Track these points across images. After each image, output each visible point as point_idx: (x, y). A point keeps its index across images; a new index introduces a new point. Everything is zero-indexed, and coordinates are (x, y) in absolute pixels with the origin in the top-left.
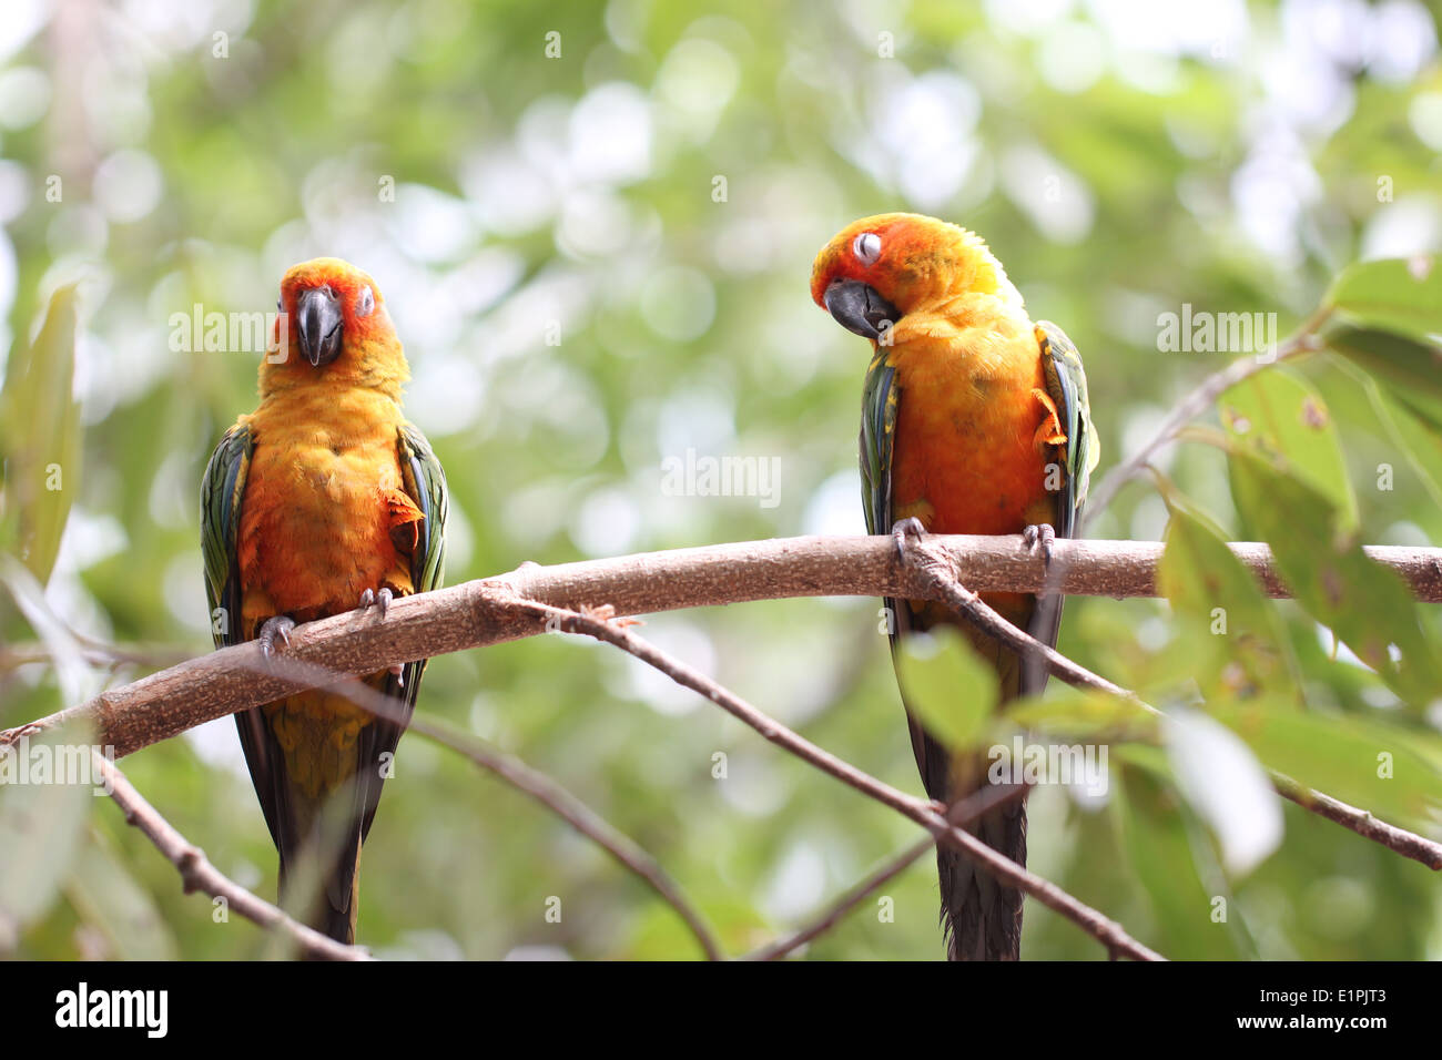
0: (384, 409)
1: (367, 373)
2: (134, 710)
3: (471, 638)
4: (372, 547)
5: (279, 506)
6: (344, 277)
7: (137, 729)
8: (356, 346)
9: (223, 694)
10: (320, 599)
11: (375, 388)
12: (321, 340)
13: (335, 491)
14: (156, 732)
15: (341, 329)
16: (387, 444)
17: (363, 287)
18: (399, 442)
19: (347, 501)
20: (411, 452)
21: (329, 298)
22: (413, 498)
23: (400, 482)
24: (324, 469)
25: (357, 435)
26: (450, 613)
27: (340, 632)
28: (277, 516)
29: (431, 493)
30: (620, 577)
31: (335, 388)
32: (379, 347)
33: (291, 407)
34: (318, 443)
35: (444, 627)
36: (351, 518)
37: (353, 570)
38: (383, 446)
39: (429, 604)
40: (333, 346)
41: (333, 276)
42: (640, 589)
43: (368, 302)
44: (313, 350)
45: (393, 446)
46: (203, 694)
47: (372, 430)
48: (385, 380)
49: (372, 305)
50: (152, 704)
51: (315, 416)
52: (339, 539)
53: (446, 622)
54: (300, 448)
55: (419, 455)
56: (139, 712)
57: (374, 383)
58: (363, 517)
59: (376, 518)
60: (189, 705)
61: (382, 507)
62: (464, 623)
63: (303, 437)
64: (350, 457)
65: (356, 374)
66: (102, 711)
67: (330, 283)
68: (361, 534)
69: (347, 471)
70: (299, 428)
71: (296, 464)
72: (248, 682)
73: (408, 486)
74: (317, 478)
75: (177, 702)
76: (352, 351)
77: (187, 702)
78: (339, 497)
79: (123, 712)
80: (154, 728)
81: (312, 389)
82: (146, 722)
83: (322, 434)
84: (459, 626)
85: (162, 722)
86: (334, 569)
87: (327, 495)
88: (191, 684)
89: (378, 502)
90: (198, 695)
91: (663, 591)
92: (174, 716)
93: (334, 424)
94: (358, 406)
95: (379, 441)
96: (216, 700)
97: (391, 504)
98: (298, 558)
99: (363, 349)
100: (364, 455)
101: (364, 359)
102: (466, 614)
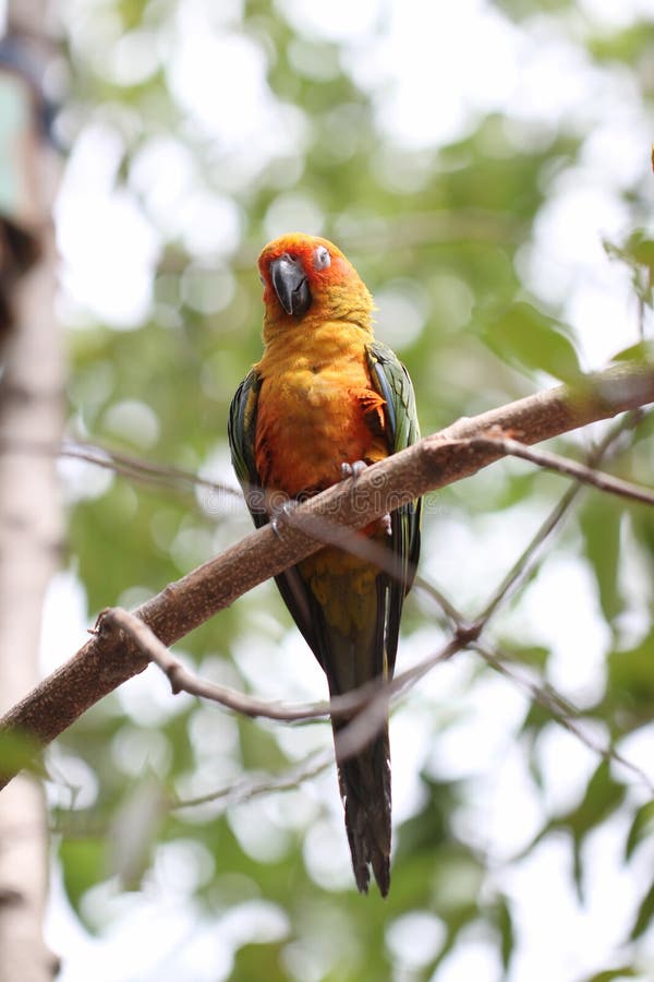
0: (351, 333)
1: (335, 308)
2: (190, 591)
3: (423, 483)
4: (351, 434)
5: (276, 420)
6: (298, 244)
7: (194, 605)
8: (322, 292)
9: (251, 565)
10: (314, 481)
11: (342, 319)
12: (290, 295)
13: (314, 398)
14: (209, 605)
15: (307, 283)
16: (356, 359)
17: (316, 248)
18: (366, 355)
19: (325, 404)
20: (375, 360)
21: (289, 262)
22: (378, 393)
23: (368, 383)
24: (305, 385)
25: (331, 356)
26: (404, 467)
27: (328, 500)
28: (276, 427)
29: (394, 386)
30: (524, 411)
31: (311, 326)
32: (343, 290)
33: (279, 348)
34: (300, 368)
35: (401, 478)
36: (330, 417)
37: (337, 453)
38: (353, 360)
39: (389, 465)
40: (303, 296)
41: (289, 245)
42: (540, 417)
43: (323, 258)
44: (286, 302)
45: (362, 358)
46: (237, 568)
47: (343, 349)
48: (351, 312)
49: (328, 258)
50: (202, 584)
51: (297, 349)
52: (322, 434)
53: (402, 475)
54: (289, 375)
55: (381, 361)
56: (192, 592)
57: (341, 314)
58: (339, 414)
59: (350, 412)
60: (228, 579)
61: (354, 404)
62: (415, 473)
63: (288, 367)
64: (326, 373)
65: (326, 312)
66: (167, 597)
67: (287, 251)
68: (340, 427)
69: (324, 382)
70: (286, 361)
71: (285, 387)
72: (267, 553)
73: (375, 385)
74: (300, 393)
75: (219, 578)
76: (320, 297)
77: (227, 576)
78: (318, 402)
79: (182, 594)
80: (206, 602)
81: (294, 331)
82: (200, 598)
83: (303, 360)
84: (412, 475)
85: (211, 596)
86: (322, 456)
87: (308, 403)
88: (227, 563)
89: (350, 400)
90: (233, 570)
91: (559, 415)
92: (219, 590)
93: (313, 351)
94: (328, 335)
95: (349, 357)
96: (247, 570)
97: (361, 400)
98: (295, 455)
99: (328, 293)
100: (337, 369)
101: (331, 299)
102: (415, 465)
